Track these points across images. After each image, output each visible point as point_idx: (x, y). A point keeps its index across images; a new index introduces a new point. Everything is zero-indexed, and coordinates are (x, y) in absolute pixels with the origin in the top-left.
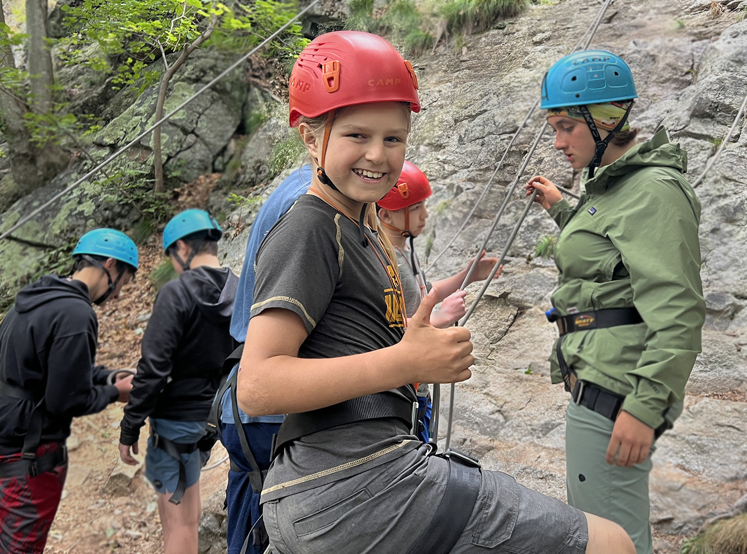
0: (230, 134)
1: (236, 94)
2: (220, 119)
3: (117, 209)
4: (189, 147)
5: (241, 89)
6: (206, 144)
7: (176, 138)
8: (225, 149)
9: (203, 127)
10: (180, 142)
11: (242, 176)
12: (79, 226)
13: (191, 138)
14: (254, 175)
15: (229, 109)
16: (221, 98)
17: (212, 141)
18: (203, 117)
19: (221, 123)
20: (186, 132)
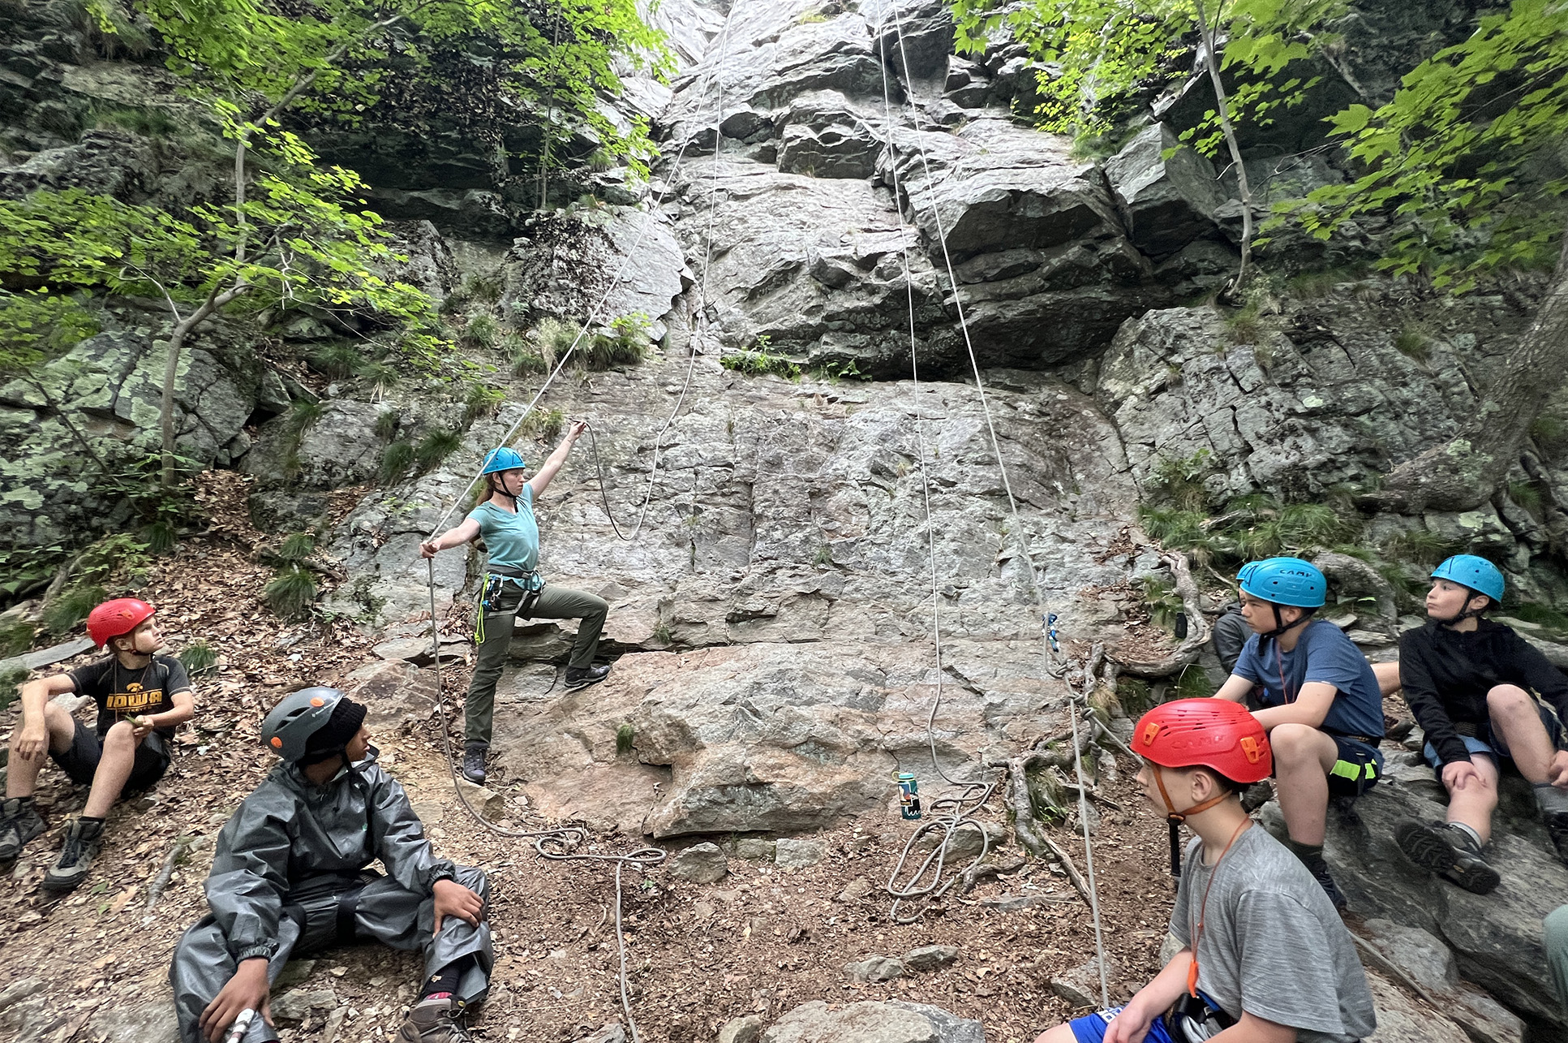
0: (242, 422)
1: (248, 373)
2: (228, 401)
3: (91, 504)
4: (191, 431)
5: (255, 367)
6: (211, 430)
7: (174, 415)
8: (234, 439)
9: (206, 405)
10: (179, 421)
11: (307, 477)
12: (21, 524)
13: (192, 419)
14: (325, 477)
15: (239, 389)
16: (229, 375)
17: (218, 427)
18: (206, 394)
19: (230, 406)
20: (186, 410)
